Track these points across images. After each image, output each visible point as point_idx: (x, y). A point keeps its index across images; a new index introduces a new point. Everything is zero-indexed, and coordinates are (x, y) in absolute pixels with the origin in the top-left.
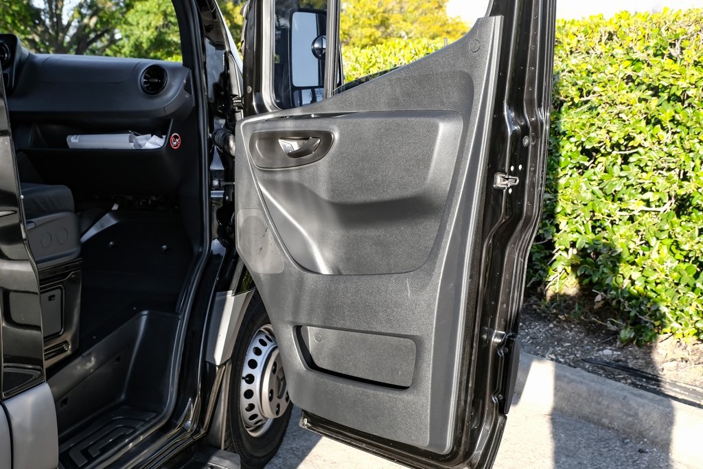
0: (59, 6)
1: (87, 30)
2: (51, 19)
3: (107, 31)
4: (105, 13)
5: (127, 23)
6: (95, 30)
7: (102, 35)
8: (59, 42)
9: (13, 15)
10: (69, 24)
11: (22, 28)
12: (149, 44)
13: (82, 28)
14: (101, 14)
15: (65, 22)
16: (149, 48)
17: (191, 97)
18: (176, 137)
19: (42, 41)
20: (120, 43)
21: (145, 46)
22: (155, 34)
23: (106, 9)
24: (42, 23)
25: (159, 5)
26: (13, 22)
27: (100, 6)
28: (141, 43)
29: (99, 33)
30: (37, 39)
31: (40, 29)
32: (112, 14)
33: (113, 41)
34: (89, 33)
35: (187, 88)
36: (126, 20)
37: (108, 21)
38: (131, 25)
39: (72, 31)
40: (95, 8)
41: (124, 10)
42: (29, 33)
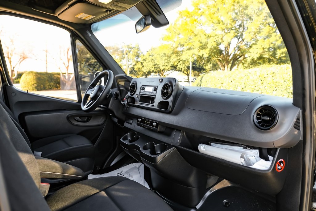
0: (228, 49)
1: (236, 55)
2: (226, 52)
3: (243, 55)
4: (242, 50)
5: (249, 52)
6: (239, 55)
7: (241, 56)
8: (227, 60)
9: (214, 53)
10: (231, 54)
11: (217, 56)
12: (257, 59)
13: (235, 55)
14: (241, 50)
15: (230, 53)
16: (257, 60)
17: (299, 133)
18: (281, 162)
19: (223, 60)
20: (247, 59)
21: (255, 59)
22: (259, 55)
23: (243, 49)
24: (223, 54)
25: (262, 46)
26: (214, 55)
27: (241, 48)
28: (254, 58)
29: (240, 56)
30: (221, 59)
31: (222, 56)
32: (245, 50)
33: (245, 58)
34: (237, 56)
35: (296, 126)
36: (249, 51)
37: (243, 52)
38: (251, 53)
39: (231, 56)
40: (239, 48)
41: (249, 48)
42: (218, 58)
